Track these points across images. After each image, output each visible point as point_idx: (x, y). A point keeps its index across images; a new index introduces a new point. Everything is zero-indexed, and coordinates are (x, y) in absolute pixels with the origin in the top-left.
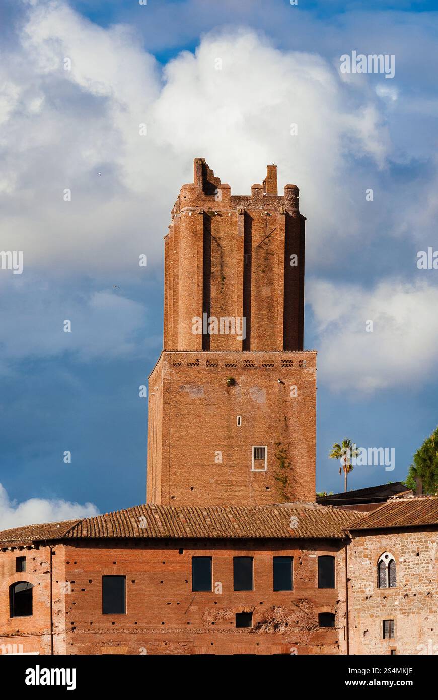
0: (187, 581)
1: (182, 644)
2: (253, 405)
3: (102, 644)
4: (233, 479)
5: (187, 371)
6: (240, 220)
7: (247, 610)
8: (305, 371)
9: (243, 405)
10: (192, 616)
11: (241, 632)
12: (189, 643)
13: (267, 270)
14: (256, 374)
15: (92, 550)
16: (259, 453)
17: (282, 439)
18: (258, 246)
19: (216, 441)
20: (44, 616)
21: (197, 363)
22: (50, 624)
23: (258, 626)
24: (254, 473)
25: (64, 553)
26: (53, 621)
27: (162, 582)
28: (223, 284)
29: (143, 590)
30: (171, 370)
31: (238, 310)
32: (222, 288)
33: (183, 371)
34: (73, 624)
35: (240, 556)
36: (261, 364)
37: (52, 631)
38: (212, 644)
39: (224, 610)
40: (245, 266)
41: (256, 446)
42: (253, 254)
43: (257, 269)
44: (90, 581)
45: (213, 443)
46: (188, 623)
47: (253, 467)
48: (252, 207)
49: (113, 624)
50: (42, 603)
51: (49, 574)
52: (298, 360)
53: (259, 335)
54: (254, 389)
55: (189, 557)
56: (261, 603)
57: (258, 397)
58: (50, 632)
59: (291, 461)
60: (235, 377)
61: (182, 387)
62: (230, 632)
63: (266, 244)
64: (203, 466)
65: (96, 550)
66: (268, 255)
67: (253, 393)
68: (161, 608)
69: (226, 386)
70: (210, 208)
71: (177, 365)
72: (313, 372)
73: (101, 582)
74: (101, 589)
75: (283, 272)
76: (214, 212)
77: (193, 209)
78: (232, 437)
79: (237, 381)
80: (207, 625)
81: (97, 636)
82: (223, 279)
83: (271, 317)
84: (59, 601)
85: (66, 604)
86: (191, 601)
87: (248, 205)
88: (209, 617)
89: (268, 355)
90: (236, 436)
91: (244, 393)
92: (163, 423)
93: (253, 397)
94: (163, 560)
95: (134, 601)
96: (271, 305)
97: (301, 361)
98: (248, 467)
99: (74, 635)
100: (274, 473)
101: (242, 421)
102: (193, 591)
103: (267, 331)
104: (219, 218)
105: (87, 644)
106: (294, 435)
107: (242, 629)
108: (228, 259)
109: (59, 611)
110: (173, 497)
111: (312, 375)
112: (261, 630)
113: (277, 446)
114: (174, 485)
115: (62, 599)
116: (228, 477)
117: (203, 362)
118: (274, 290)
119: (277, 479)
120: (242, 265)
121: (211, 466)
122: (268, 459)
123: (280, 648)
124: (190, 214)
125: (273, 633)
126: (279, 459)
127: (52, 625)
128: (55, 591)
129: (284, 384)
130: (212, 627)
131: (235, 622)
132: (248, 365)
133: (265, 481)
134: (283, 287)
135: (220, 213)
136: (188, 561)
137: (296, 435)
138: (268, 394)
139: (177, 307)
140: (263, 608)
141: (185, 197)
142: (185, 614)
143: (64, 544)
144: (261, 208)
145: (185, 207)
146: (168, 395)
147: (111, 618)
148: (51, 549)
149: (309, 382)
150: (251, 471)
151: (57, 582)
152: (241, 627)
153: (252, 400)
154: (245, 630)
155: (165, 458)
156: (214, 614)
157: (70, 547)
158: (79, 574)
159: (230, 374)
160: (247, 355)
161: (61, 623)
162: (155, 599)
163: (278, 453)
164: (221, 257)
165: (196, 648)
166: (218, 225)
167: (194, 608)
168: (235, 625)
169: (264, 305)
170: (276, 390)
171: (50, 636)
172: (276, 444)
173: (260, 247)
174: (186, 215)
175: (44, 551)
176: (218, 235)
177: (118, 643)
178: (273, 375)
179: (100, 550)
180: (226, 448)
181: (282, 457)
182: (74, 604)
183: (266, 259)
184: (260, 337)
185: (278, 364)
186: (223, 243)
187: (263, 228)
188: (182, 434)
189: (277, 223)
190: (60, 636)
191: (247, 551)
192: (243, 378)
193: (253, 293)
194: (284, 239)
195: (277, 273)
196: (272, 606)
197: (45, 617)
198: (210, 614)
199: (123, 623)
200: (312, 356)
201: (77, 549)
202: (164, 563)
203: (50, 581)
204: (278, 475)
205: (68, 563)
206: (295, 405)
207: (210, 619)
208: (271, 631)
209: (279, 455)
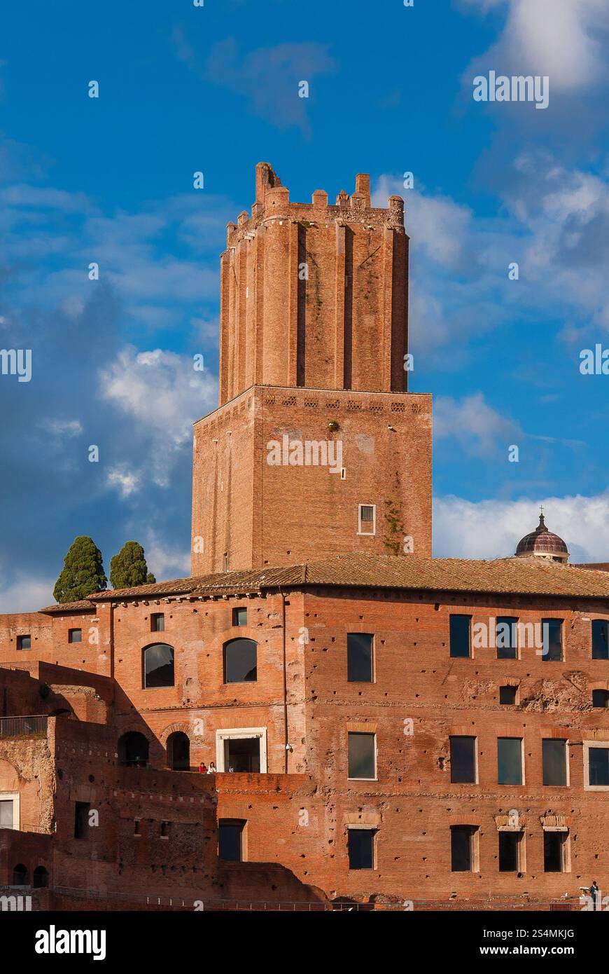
0: (444, 644)
1: (440, 722)
2: (359, 455)
3: (347, 719)
4: (336, 542)
5: (283, 410)
6: (339, 234)
7: (512, 682)
8: (419, 417)
9: (347, 454)
10: (451, 687)
11: (506, 709)
12: (447, 720)
13: (370, 295)
14: (362, 418)
15: (335, 600)
16: (366, 513)
17: (393, 497)
18: (360, 266)
19: (317, 497)
20: (274, 681)
21: (292, 401)
22: (283, 691)
23: (525, 704)
24: (361, 537)
25: (302, 603)
26: (287, 688)
27: (415, 644)
28: (319, 309)
29: (394, 653)
30: (264, 409)
31: (338, 342)
32: (319, 314)
33: (277, 411)
34: (313, 692)
35: (504, 615)
36: (369, 407)
37: (286, 701)
38: (473, 723)
39: (486, 681)
40: (346, 289)
41: (363, 505)
42: (354, 275)
43: (358, 294)
44: (333, 639)
45: (313, 499)
46: (446, 696)
47: (360, 530)
48: (352, 219)
49: (360, 694)
50: (270, 666)
51: (282, 629)
52: (411, 404)
53: (361, 373)
54: (361, 436)
55: (446, 614)
56: (528, 675)
57: (366, 446)
58: (283, 702)
59: (404, 525)
60: (338, 421)
61: (276, 430)
62: (494, 709)
63: (369, 264)
64: (301, 526)
65: (340, 600)
66: (372, 277)
67: (360, 440)
68: (415, 676)
69: (327, 432)
70: (303, 218)
71: (270, 403)
72: (428, 419)
73: (346, 640)
74: (345, 650)
75: (391, 298)
76: (308, 223)
77: (285, 217)
78: (335, 493)
79: (341, 425)
80: (467, 701)
81: (342, 709)
82: (320, 303)
83: (375, 352)
84: (296, 663)
85: (306, 666)
86: (448, 669)
87: (348, 217)
88: (469, 690)
89: (376, 396)
90: (340, 492)
91: (348, 440)
92: (255, 471)
93: (360, 445)
94: (416, 616)
95: (384, 667)
96: (375, 339)
97: (415, 405)
98: (354, 529)
99: (315, 707)
100: (384, 538)
101: (347, 474)
102: (451, 657)
103: (370, 367)
104: (314, 230)
105: (330, 718)
106: (407, 493)
107: (507, 706)
108: (324, 280)
109: (295, 676)
110: (266, 562)
111: (427, 422)
112: (529, 708)
113: (387, 505)
114: (268, 548)
115: (299, 660)
116: (330, 540)
117: (300, 401)
118: (379, 320)
119: (387, 545)
120: (343, 287)
121: (311, 526)
122: (376, 521)
123: (550, 731)
124: (281, 223)
125: (542, 713)
126: (389, 521)
127: (286, 693)
128: (289, 650)
129: (395, 431)
130: (474, 702)
131: (499, 697)
132: (353, 408)
133: (374, 547)
134: (390, 316)
135: (316, 225)
136: (445, 619)
137: (409, 493)
138: (377, 443)
139: (262, 334)
140: (531, 681)
141: (274, 203)
142: (442, 684)
143: (304, 591)
144: (363, 221)
145: (274, 214)
146: (260, 438)
147: (358, 686)
148: (284, 597)
149: (423, 431)
150: (357, 534)
151: (293, 639)
152: (505, 704)
153: (357, 449)
154: (509, 706)
155: (257, 515)
156: (475, 687)
157: (310, 595)
158: (321, 630)
159: (333, 417)
160: (351, 394)
161: (299, 691)
162: (407, 664)
163: (388, 514)
164: (317, 277)
165: (456, 728)
166: (313, 239)
167: (452, 678)
168: (499, 701)
169: (367, 337)
170: (386, 439)
171: (283, 707)
172: (387, 503)
173: (361, 267)
174: (275, 224)
175: (273, 601)
176: (313, 250)
177: (366, 718)
178: (383, 420)
179: (344, 600)
180: (328, 506)
181: (394, 518)
182: (315, 667)
183: (369, 283)
184: (363, 375)
185: (388, 407)
186: (319, 261)
187: (366, 245)
188: (277, 486)
189: (382, 240)
190: (297, 707)
191: (512, 610)
192: (347, 422)
193: (354, 322)
194: (391, 260)
195: (382, 299)
196: (540, 679)
197: (275, 683)
198: (470, 686)
199: (372, 693)
200: (427, 399)
201: (318, 598)
202: (417, 620)
203: (282, 637)
204: (388, 540)
205: (308, 615)
206: (408, 457)
207: (471, 692)
208: (540, 710)
209: (389, 516)
